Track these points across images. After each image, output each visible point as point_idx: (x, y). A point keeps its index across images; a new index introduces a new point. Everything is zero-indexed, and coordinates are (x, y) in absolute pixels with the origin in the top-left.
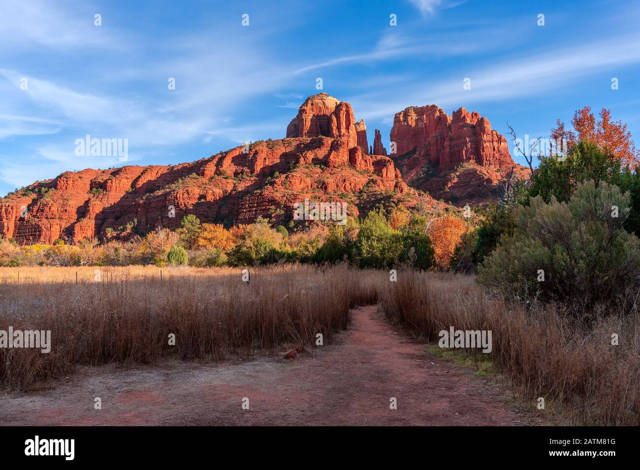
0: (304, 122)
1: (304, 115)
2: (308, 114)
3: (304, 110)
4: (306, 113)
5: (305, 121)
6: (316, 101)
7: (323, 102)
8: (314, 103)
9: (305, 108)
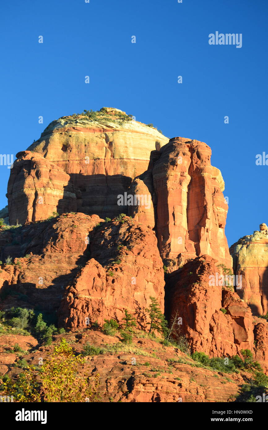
0: (31, 211)
1: (29, 181)
2: (44, 179)
3: (31, 165)
4: (38, 175)
5: (34, 205)
6: (82, 135)
7: (107, 139)
8: (73, 143)
9: (37, 156)
